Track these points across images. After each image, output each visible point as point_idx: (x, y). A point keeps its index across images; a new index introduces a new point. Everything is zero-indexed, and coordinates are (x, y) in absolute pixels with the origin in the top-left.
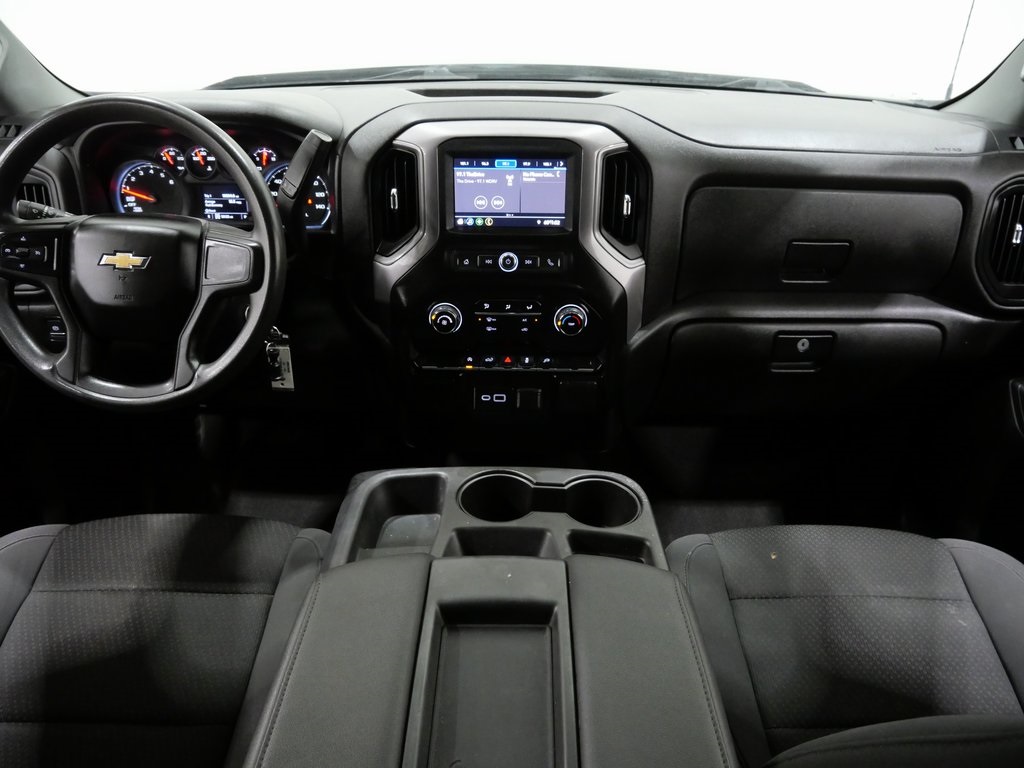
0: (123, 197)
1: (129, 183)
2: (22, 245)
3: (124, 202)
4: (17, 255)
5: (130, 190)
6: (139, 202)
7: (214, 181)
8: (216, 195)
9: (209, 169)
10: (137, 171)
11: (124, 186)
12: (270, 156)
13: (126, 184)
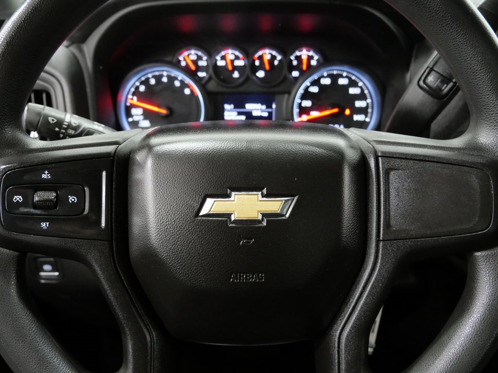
0: (128, 110)
1: (136, 93)
2: (45, 186)
3: (129, 114)
4: (35, 206)
5: (138, 100)
6: (147, 114)
7: (241, 89)
8: (239, 105)
9: (236, 75)
10: (147, 80)
11: (130, 96)
12: (310, 58)
13: (134, 94)
